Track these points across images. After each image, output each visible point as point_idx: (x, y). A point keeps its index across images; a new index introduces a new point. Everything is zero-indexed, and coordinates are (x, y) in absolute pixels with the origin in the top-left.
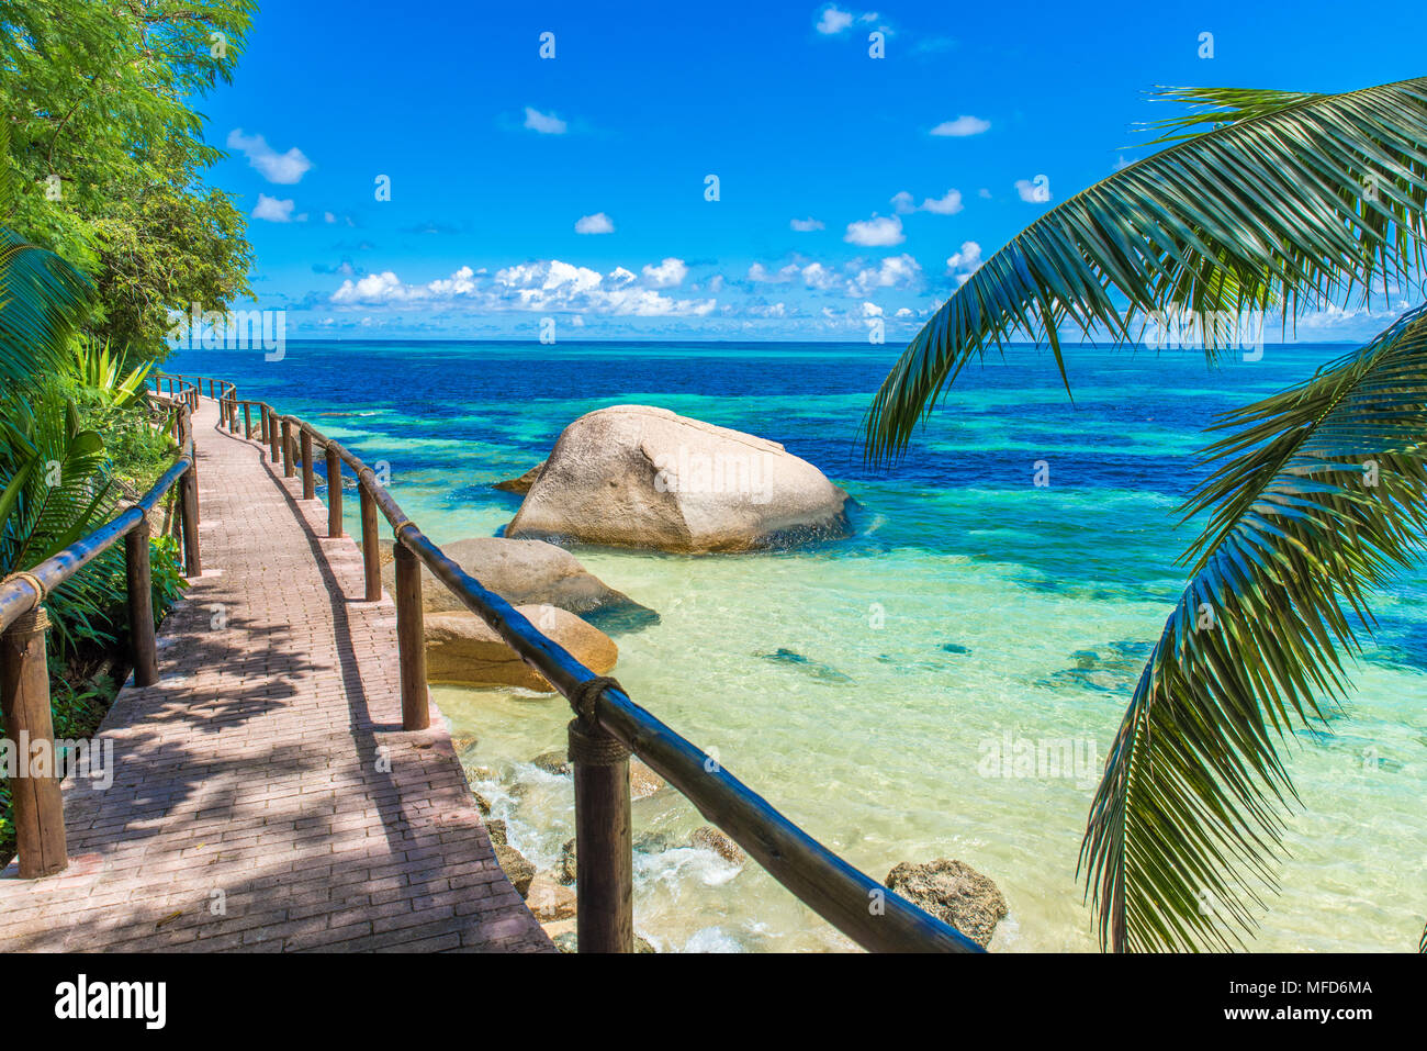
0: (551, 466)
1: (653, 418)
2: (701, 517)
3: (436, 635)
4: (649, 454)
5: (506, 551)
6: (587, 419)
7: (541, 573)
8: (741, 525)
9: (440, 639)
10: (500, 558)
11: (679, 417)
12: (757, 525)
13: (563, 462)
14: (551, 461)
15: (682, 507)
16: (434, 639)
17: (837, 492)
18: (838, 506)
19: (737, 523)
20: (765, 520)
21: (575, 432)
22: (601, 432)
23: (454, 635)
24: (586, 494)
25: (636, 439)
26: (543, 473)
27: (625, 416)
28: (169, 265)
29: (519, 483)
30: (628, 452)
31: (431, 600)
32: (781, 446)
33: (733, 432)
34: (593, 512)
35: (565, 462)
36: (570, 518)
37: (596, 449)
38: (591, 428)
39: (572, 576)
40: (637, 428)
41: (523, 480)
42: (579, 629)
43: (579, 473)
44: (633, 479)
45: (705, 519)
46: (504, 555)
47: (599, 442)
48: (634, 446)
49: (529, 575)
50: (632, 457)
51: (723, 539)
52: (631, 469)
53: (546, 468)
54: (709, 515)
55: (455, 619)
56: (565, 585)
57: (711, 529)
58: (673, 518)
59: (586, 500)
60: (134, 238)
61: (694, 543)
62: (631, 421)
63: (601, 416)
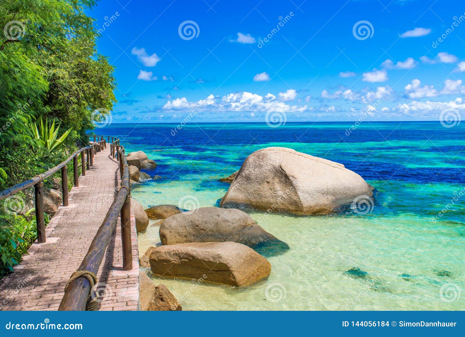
0: (241, 174)
1: (286, 152)
2: (308, 198)
3: (185, 256)
4: (284, 169)
5: (219, 214)
6: (256, 153)
7: (235, 225)
8: (326, 202)
9: (187, 258)
10: (216, 217)
11: (297, 152)
12: (333, 202)
13: (246, 172)
14: (241, 170)
15: (299, 193)
16: (184, 258)
17: (370, 186)
18: (370, 193)
19: (325, 201)
20: (337, 200)
21: (251, 159)
22: (263, 159)
23: (193, 257)
24: (256, 186)
25: (278, 162)
26: (237, 177)
27: (273, 152)
28: (81, 88)
29: (227, 180)
30: (274, 168)
31: (185, 236)
32: (343, 165)
33: (321, 159)
34: (259, 194)
35: (247, 172)
36: (249, 197)
37: (260, 166)
38: (258, 157)
39: (249, 226)
40: (279, 157)
41: (229, 179)
42: (253, 255)
43: (253, 177)
44: (277, 180)
45: (309, 199)
46: (218, 216)
47: (261, 163)
48: (277, 165)
49: (229, 226)
50: (276, 170)
51: (317, 208)
52: (276, 175)
53: (239, 174)
54: (312, 197)
55: (194, 249)
56: (247, 231)
57: (312, 204)
58: (295, 198)
59: (256, 189)
60: (67, 76)
61: (305, 210)
62: (276, 154)
63: (262, 152)
